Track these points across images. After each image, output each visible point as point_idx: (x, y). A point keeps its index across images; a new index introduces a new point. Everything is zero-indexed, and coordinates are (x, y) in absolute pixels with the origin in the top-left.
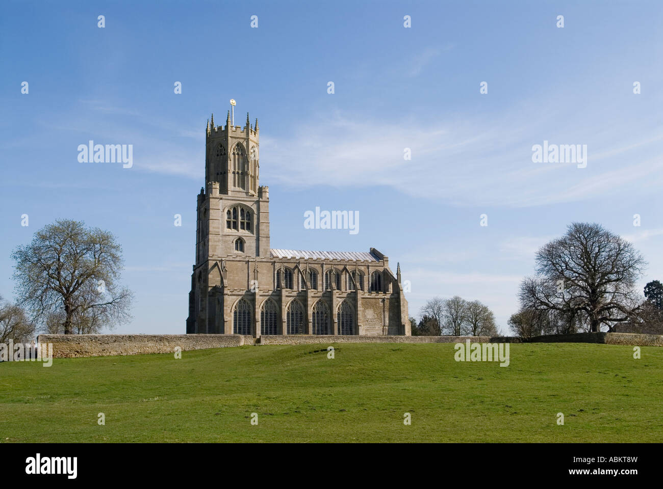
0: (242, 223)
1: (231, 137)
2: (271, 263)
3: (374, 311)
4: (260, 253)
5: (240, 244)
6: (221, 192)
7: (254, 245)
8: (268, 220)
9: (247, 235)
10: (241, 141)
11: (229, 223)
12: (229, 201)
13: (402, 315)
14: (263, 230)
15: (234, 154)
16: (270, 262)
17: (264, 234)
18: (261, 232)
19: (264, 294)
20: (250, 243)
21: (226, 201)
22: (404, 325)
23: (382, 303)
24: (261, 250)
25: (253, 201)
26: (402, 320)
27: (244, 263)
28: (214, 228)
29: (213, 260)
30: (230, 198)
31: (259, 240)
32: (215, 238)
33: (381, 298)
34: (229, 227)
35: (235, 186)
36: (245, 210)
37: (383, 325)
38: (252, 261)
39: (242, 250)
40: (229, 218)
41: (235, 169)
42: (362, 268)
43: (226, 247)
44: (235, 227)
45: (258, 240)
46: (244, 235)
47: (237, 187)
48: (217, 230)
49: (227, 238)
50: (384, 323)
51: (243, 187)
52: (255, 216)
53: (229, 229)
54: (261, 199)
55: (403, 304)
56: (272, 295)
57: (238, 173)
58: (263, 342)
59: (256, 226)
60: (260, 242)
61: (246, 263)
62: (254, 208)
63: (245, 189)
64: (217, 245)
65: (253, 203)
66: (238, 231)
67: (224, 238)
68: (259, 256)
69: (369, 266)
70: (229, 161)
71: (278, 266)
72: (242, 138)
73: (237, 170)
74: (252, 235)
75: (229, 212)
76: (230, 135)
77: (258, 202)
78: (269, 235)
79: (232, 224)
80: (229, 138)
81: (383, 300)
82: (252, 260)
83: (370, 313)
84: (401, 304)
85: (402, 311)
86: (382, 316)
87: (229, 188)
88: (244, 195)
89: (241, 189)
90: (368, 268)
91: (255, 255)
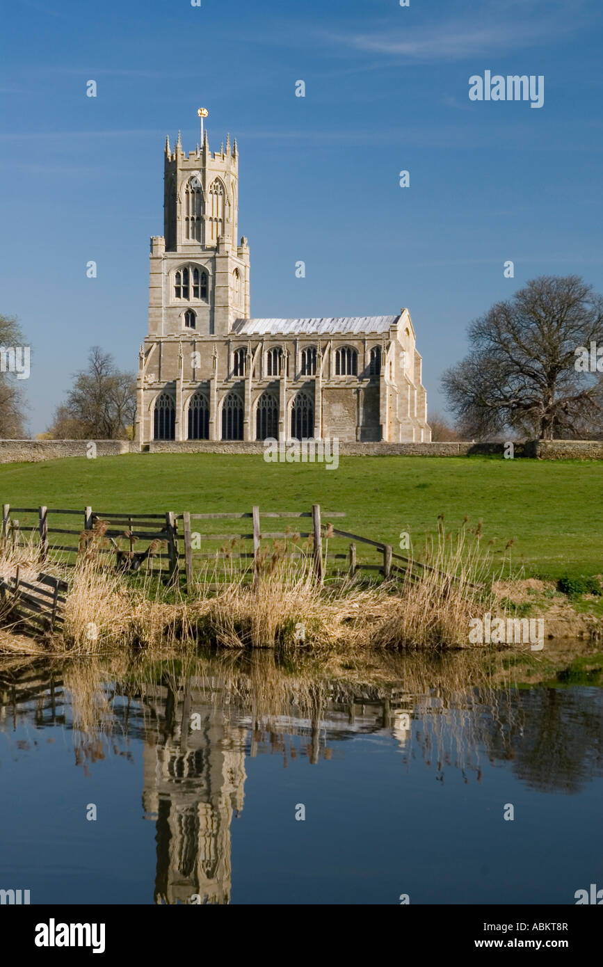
0: (196, 289)
1: (181, 170)
2: (224, 343)
3: (345, 406)
4: (216, 329)
5: (191, 317)
6: (167, 249)
7: (208, 318)
8: (227, 283)
9: (199, 305)
10: (194, 173)
11: (178, 289)
12: (176, 260)
13: (381, 411)
14: (220, 297)
15: (187, 193)
16: (224, 341)
17: (220, 303)
18: (217, 300)
19: (191, 386)
20: (202, 317)
21: (171, 261)
22: (382, 426)
23: (356, 395)
24: (216, 324)
25: (207, 258)
26: (381, 418)
27: (189, 344)
28: (154, 298)
29: (149, 342)
30: (180, 256)
31: (214, 311)
32: (157, 312)
33: (355, 388)
34: (178, 295)
35: (188, 237)
36: (199, 271)
37: (356, 425)
38: (199, 341)
39: (193, 325)
40: (179, 283)
41: (188, 214)
42: (355, 344)
43: (171, 323)
44: (186, 295)
45: (212, 311)
46: (196, 305)
47: (190, 238)
48: (158, 301)
49: (173, 311)
50: (358, 423)
51: (199, 239)
52: (210, 279)
53: (177, 298)
54: (217, 254)
55: (384, 396)
56: (199, 387)
57: (193, 219)
58: (152, 450)
59: (211, 292)
60: (215, 313)
61: (191, 345)
62: (209, 267)
63: (200, 241)
64: (159, 322)
65: (207, 260)
66: (189, 300)
67: (169, 311)
68: (213, 333)
69: (364, 340)
70: (178, 204)
71: (234, 346)
72: (197, 169)
73: (191, 216)
74: (206, 305)
75: (178, 275)
76: (179, 166)
77: (213, 259)
78: (227, 303)
79: (182, 292)
80: (179, 172)
81: (358, 392)
82: (200, 339)
83: (338, 410)
84: (381, 396)
85: (381, 405)
86: (356, 412)
87: (178, 241)
88: (199, 250)
89: (196, 242)
90: (364, 343)
91: (209, 332)
